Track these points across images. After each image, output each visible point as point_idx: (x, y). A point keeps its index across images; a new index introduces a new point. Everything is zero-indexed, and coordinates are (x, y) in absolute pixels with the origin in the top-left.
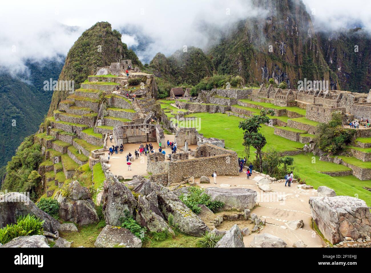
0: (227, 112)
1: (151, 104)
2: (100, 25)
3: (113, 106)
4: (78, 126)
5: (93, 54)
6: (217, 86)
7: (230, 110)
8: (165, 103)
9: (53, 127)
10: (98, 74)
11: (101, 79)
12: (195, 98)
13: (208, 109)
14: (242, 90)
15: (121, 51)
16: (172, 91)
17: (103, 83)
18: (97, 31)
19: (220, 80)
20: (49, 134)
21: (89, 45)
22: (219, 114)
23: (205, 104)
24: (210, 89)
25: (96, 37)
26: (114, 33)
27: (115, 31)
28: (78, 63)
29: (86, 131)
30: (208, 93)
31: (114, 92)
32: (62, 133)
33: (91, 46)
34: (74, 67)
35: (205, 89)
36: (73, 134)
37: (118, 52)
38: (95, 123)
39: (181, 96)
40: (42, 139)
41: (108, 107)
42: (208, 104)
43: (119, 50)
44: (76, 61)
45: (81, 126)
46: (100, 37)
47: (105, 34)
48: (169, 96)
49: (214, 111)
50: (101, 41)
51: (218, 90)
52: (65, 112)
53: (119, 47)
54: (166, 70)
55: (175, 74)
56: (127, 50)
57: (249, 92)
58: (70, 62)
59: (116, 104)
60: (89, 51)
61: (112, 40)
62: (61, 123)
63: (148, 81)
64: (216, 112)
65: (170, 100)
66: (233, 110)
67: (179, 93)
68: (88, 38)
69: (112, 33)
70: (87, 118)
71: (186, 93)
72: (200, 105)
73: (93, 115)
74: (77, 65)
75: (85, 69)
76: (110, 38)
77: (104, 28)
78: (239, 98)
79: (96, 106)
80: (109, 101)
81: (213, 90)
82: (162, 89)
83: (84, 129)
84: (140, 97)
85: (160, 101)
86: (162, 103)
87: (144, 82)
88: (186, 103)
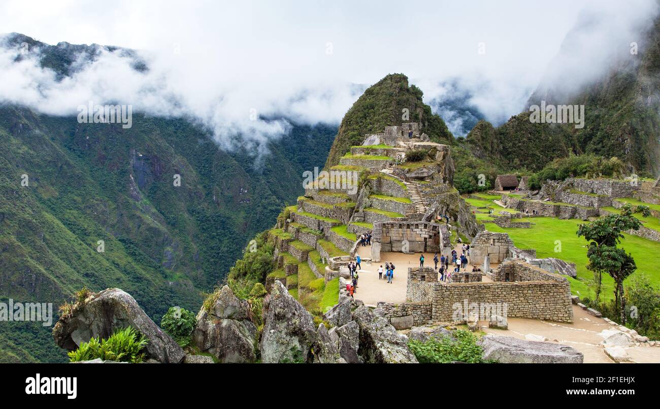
0: (592, 219)
1: (441, 191)
2: (391, 79)
3: (379, 193)
4: (326, 220)
5: (378, 121)
6: (576, 174)
7: (597, 215)
8: (485, 199)
9: (293, 221)
10: (366, 144)
11: (368, 151)
12: (536, 192)
13: (558, 212)
15: (420, 116)
16: (498, 180)
17: (371, 157)
18: (386, 88)
20: (287, 229)
21: (373, 108)
22: (576, 222)
23: (551, 203)
24: (563, 179)
25: (384, 96)
26: (411, 90)
27: (413, 87)
28: (356, 133)
29: (336, 230)
31: (384, 171)
32: (304, 231)
33: (376, 108)
34: (349, 139)
35: (554, 178)
36: (318, 233)
38: (350, 217)
39: (512, 188)
40: (277, 238)
41: (372, 193)
43: (418, 115)
45: (330, 221)
46: (391, 95)
47: (397, 91)
48: (493, 187)
49: (567, 216)
50: (391, 102)
51: (577, 180)
52: (312, 198)
53: (418, 110)
54: (492, 148)
55: (509, 154)
56: (431, 115)
58: (344, 132)
59: (384, 189)
60: (372, 116)
61: (408, 100)
62: (304, 215)
63: (439, 156)
64: (572, 217)
65: (493, 194)
68: (373, 97)
69: (408, 90)
70: (340, 209)
71: (522, 185)
72: (543, 205)
73: (349, 204)
76: (405, 98)
77: (397, 82)
78: (616, 195)
80: (374, 183)
81: (568, 180)
83: (334, 225)
84: (422, 179)
85: (477, 195)
86: (480, 199)
87: (432, 157)
88: (520, 199)
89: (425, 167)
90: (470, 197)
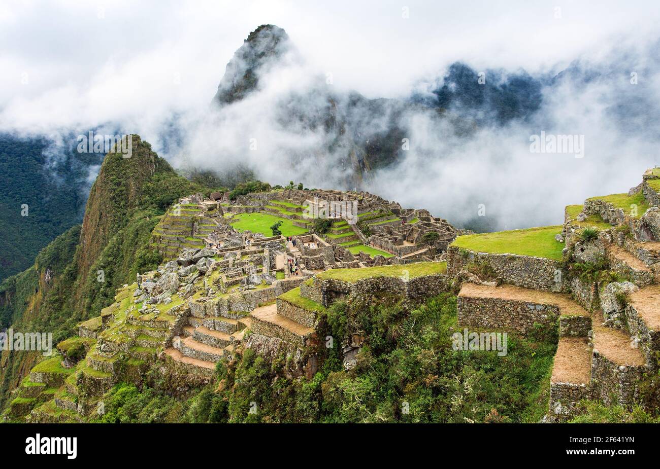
0: (262, 212)
3: (202, 224)
4: (181, 236)
6: (251, 191)
7: (263, 209)
9: (163, 239)
10: (183, 204)
12: (234, 201)
13: (247, 210)
15: (153, 161)
17: (189, 209)
20: (160, 243)
22: (256, 214)
23: (243, 207)
24: (246, 194)
26: (144, 144)
28: (114, 177)
29: (187, 239)
30: (245, 198)
31: (200, 215)
32: (171, 242)
34: (111, 181)
35: (242, 194)
36: (179, 241)
37: (151, 162)
38: (192, 233)
39: (220, 199)
40: (158, 247)
41: (199, 224)
42: (246, 206)
43: (151, 160)
44: (112, 175)
45: (184, 236)
49: (251, 211)
51: (252, 194)
52: (168, 229)
53: (151, 157)
56: (158, 158)
57: (275, 194)
58: (105, 177)
59: (203, 222)
62: (168, 236)
63: (218, 207)
64: (253, 212)
66: (266, 210)
67: (218, 197)
70: (186, 231)
71: (225, 197)
73: (189, 229)
74: (114, 179)
75: (124, 182)
78: (269, 199)
79: (190, 224)
80: (199, 220)
81: (248, 195)
83: (186, 237)
84: (216, 216)
87: (216, 208)
88: (228, 206)
89: (216, 212)
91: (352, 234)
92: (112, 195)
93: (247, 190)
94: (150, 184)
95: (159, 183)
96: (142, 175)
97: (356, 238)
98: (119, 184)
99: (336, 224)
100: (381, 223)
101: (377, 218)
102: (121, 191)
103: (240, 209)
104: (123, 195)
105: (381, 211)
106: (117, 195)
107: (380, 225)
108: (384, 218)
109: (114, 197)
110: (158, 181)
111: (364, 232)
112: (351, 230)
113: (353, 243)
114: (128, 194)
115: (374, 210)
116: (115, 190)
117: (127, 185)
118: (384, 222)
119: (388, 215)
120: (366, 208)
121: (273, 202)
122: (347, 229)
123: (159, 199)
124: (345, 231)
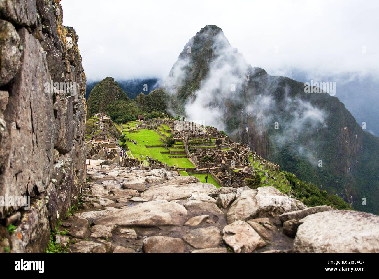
0: (155, 130)
2: (108, 79)
6: (155, 117)
7: (156, 128)
10: (94, 117)
12: (145, 122)
13: (148, 128)
14: (162, 120)
15: (118, 93)
16: (139, 117)
17: (95, 120)
18: (106, 82)
19: (156, 114)
22: (151, 130)
23: (147, 125)
25: (105, 86)
27: (116, 82)
30: (150, 120)
35: (150, 118)
41: (95, 129)
42: (149, 125)
44: (94, 98)
46: (108, 85)
47: (110, 84)
48: (137, 119)
50: (107, 88)
51: (154, 119)
53: (117, 91)
57: (165, 121)
58: (91, 98)
61: (114, 87)
63: (108, 121)
65: (137, 121)
67: (142, 118)
68: (101, 85)
69: (114, 84)
71: (144, 118)
74: (94, 100)
75: (98, 102)
76: (112, 86)
77: (110, 80)
78: (161, 123)
81: (153, 119)
82: (134, 116)
85: (132, 122)
86: (133, 123)
88: (141, 124)
90: (130, 122)
91: (183, 150)
92: (91, 108)
93: (153, 116)
94: (111, 105)
95: (117, 106)
96: (109, 100)
97: (185, 153)
98: (95, 103)
99: (177, 143)
100: (202, 147)
101: (201, 143)
102: (96, 107)
103: (145, 126)
104: (96, 109)
105: (206, 140)
106: (93, 109)
107: (201, 148)
108: (206, 144)
109: (91, 110)
110: (117, 104)
111: (190, 150)
112: (184, 148)
113: (181, 156)
114: (99, 109)
115: (202, 138)
116: (93, 106)
117: (99, 104)
118: (205, 147)
119: (210, 143)
120: (197, 136)
121: (162, 125)
122: (181, 147)
123: (113, 115)
124: (180, 148)
